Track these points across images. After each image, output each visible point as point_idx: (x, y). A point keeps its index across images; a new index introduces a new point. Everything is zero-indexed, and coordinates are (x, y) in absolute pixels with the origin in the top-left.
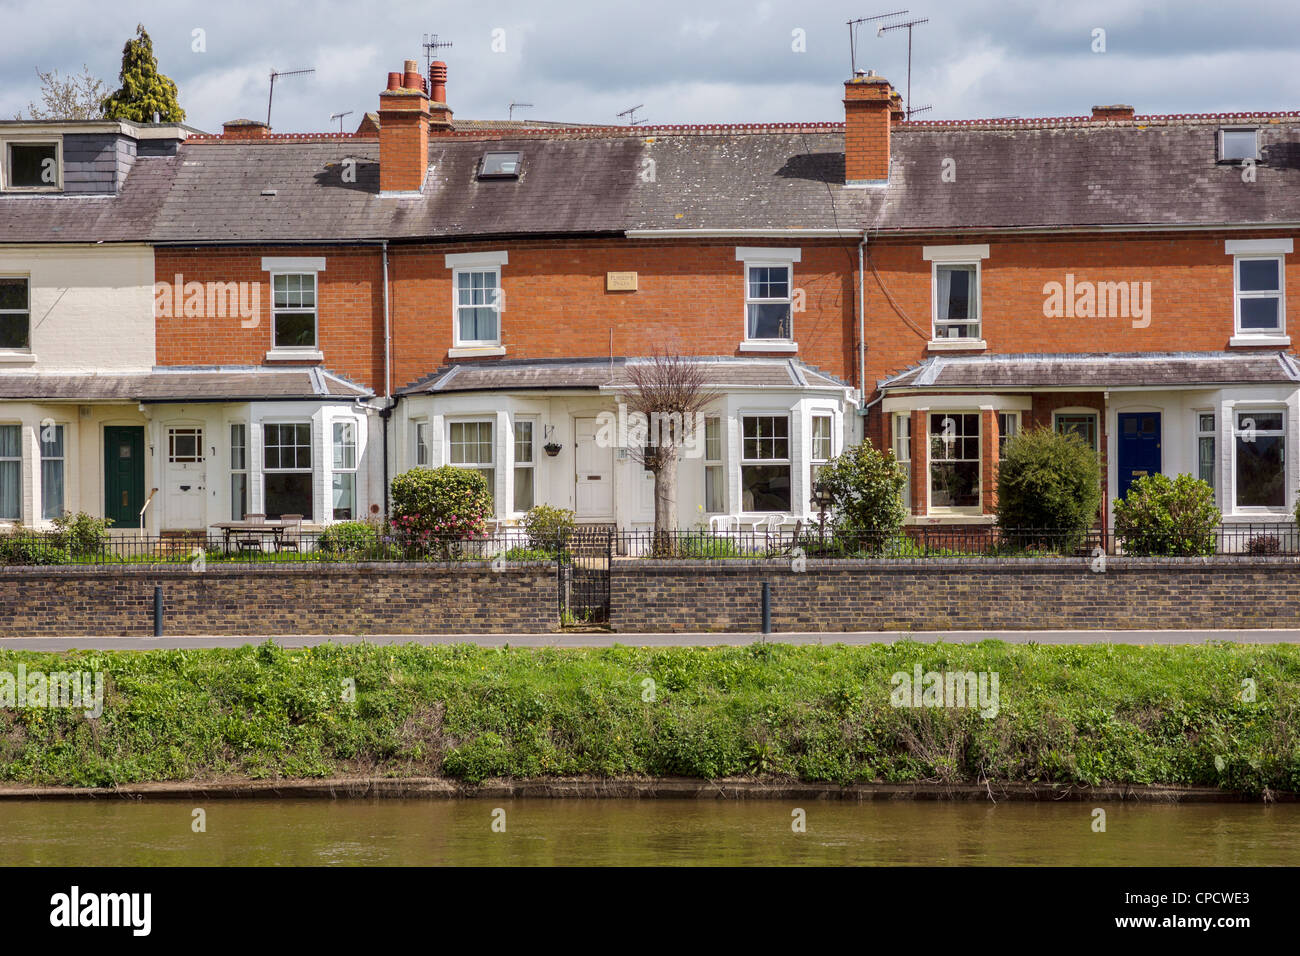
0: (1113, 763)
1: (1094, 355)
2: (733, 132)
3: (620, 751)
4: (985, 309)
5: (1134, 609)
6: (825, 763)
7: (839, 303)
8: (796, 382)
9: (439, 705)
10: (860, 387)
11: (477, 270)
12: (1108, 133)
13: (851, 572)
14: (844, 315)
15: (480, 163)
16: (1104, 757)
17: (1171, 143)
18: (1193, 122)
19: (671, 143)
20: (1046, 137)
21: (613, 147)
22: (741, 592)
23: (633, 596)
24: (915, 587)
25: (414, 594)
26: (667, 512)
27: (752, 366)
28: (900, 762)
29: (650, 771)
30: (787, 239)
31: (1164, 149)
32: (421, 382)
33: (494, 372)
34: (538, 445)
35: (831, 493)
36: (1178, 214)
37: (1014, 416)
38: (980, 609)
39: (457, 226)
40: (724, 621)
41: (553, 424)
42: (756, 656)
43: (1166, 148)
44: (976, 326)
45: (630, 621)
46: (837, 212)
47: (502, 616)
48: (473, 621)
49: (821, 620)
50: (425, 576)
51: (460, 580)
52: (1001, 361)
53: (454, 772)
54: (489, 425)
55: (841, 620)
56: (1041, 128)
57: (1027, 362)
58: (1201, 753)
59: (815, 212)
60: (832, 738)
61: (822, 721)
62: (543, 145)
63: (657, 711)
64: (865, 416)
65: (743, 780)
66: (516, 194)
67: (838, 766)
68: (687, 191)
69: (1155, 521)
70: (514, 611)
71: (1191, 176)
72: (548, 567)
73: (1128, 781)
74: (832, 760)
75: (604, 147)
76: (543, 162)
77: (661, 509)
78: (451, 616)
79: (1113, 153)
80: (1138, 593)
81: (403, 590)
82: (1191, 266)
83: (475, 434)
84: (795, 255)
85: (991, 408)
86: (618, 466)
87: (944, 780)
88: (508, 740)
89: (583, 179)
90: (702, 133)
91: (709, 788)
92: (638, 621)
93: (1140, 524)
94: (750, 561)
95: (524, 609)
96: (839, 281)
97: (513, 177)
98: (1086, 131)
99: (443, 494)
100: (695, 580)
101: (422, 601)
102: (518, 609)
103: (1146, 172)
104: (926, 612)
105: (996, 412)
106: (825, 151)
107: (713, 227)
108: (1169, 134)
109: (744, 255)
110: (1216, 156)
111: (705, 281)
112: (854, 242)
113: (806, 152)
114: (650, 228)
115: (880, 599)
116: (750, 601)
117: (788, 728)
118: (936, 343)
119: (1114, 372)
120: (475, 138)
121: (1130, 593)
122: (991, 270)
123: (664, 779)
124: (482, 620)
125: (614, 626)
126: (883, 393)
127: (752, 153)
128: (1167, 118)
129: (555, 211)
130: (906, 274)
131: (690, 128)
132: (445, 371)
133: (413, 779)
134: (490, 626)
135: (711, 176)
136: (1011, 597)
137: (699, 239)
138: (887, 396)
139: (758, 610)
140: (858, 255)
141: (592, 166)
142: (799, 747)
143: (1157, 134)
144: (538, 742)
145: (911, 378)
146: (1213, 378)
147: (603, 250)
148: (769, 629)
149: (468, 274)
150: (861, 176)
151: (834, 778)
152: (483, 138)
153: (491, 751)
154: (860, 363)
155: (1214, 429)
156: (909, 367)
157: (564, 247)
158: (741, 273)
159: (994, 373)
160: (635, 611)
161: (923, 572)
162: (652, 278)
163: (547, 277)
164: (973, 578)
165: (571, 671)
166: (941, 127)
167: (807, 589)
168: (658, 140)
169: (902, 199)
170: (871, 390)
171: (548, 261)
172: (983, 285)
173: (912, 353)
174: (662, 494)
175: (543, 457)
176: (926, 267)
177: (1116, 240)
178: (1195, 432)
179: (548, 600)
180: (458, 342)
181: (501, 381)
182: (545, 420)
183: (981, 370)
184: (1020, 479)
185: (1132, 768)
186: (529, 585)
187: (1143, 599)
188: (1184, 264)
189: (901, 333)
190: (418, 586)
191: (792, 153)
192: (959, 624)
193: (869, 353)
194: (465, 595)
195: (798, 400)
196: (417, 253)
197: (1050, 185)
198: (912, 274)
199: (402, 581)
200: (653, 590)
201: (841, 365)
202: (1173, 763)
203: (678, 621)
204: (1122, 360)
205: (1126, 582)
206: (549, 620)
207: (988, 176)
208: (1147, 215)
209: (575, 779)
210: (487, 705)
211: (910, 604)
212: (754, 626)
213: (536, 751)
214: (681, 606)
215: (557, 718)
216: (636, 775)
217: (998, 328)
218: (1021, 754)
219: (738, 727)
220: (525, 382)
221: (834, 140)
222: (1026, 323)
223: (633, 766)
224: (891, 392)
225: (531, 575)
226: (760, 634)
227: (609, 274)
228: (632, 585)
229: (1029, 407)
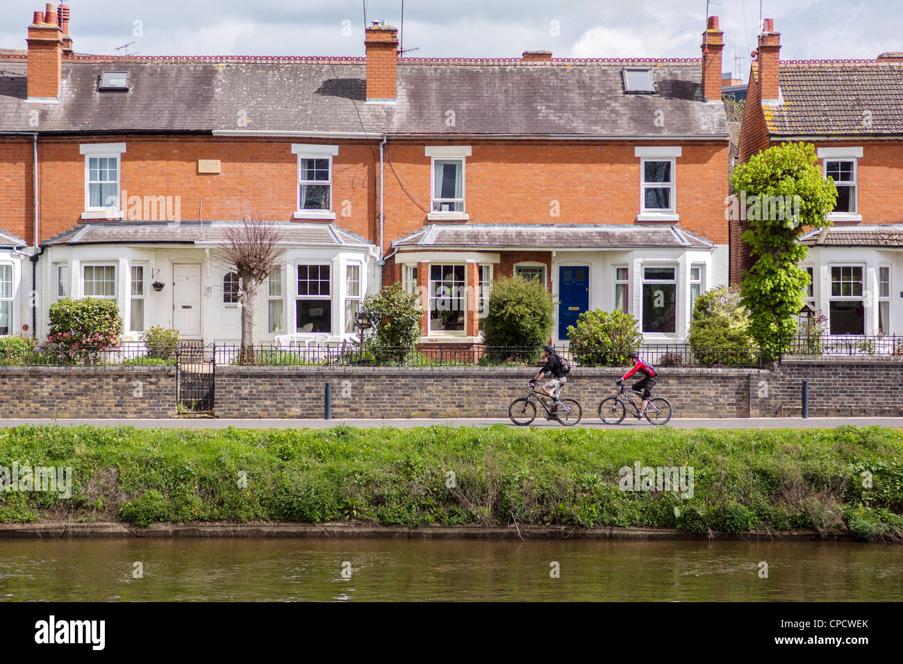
0: (602, 512)
1: (543, 225)
2: (281, 62)
3: (249, 503)
4: (468, 192)
5: (586, 404)
6: (398, 512)
7: (366, 185)
8: (335, 240)
9: (114, 470)
10: (379, 245)
11: (103, 156)
12: (547, 70)
13: (388, 376)
14: (369, 194)
15: (99, 79)
16: (596, 508)
17: (591, 78)
18: (604, 63)
19: (237, 69)
20: (503, 71)
21: (195, 70)
22: (309, 389)
23: (231, 392)
24: (433, 387)
25: (70, 390)
26: (250, 333)
27: (303, 229)
28: (451, 511)
29: (272, 518)
30: (328, 139)
31: (586, 82)
32: (60, 236)
33: (115, 230)
34: (148, 282)
35: (369, 321)
36: (602, 128)
37: (488, 267)
38: (479, 403)
39: (87, 124)
40: (297, 410)
41: (157, 268)
42: (338, 435)
43: (588, 82)
44: (461, 204)
45: (228, 410)
46: (362, 120)
47: (135, 406)
48: (113, 409)
49: (365, 410)
50: (79, 376)
51: (104, 379)
52: (479, 229)
53: (129, 519)
54: (113, 268)
55: (381, 410)
56: (499, 65)
57: (497, 230)
58: (663, 504)
59: (347, 120)
60: (402, 495)
61: (395, 482)
62: (144, 67)
63: (274, 474)
64: (382, 266)
65: (339, 524)
66: (128, 102)
67: (408, 515)
68: (253, 103)
69: (599, 342)
70: (144, 402)
71: (607, 102)
72: (169, 371)
73: (612, 524)
74: (403, 509)
75: (188, 70)
76: (145, 80)
77: (247, 330)
78: (96, 406)
79: (552, 84)
80: (589, 392)
81: (62, 387)
82: (612, 164)
83: (103, 274)
84: (334, 150)
85: (474, 261)
86: (204, 299)
87: (484, 524)
88: (166, 496)
89: (176, 92)
90: (258, 62)
91: (314, 530)
92: (234, 410)
93: (589, 344)
94: (316, 368)
95: (152, 401)
96: (366, 169)
97: (126, 90)
98: (531, 68)
99: (89, 317)
100: (276, 380)
101: (76, 394)
102: (147, 401)
103: (576, 98)
104: (441, 405)
105: (477, 264)
106: (349, 77)
107: (275, 129)
108: (588, 72)
109: (298, 150)
110: (624, 88)
111: (269, 167)
112: (377, 142)
113: (335, 78)
114: (230, 128)
115: (408, 395)
116: (315, 396)
117: (370, 487)
118: (433, 215)
119: (559, 238)
120: (94, 61)
121: (584, 392)
122: (473, 164)
123: (282, 524)
124: (120, 409)
125: (216, 413)
126: (396, 250)
127: (296, 77)
128: (586, 60)
129: (158, 115)
130: (413, 165)
131: (250, 58)
132: (79, 229)
133: (98, 524)
134: (126, 413)
135: (269, 93)
136: (501, 395)
137: (265, 137)
138: (399, 252)
139: (322, 403)
140: (379, 151)
141: (181, 83)
142: (379, 501)
143: (580, 71)
144: (189, 497)
145: (417, 239)
146: (628, 244)
147: (196, 144)
148: (330, 416)
149: (96, 159)
150: (378, 95)
151: (405, 523)
152: (99, 61)
153: (155, 503)
154: (380, 228)
155: (627, 278)
156: (414, 232)
157: (167, 141)
158: (295, 162)
159: (475, 237)
160: (232, 403)
161: (439, 377)
162: (231, 164)
163: (155, 162)
164: (475, 381)
165: (208, 445)
166: (429, 62)
167: (357, 388)
168: (228, 66)
169: (407, 113)
170: (387, 247)
171: (155, 151)
172: (467, 175)
173: (417, 222)
174: (247, 319)
175: (151, 291)
176: (427, 161)
177: (560, 145)
178: (613, 280)
179: (169, 395)
180: (88, 208)
181: (121, 237)
182: (152, 264)
183: (466, 234)
184: (503, 312)
185: (615, 515)
186: (155, 383)
187: (593, 396)
188: (607, 162)
189: (409, 207)
190: (73, 383)
191: (325, 78)
192: (464, 413)
193: (386, 221)
194: (108, 390)
195: (337, 254)
196: (59, 143)
197: (510, 105)
198: (417, 166)
199: (61, 380)
200: (246, 388)
201: (366, 229)
202: (643, 512)
203: (263, 410)
204: (563, 229)
205: (580, 385)
206: (169, 409)
207: (465, 98)
208: (581, 128)
209: (217, 524)
210: (149, 470)
211: (429, 399)
212: (319, 414)
213: (187, 503)
214: (266, 399)
215: (203, 479)
216: (262, 521)
217: (477, 206)
218: (538, 505)
219: (335, 486)
220: (139, 238)
221: (354, 69)
222: (496, 202)
223: (260, 514)
224: (403, 248)
225: (157, 376)
226: (323, 420)
227: (200, 161)
228: (230, 384)
229: (498, 261)
